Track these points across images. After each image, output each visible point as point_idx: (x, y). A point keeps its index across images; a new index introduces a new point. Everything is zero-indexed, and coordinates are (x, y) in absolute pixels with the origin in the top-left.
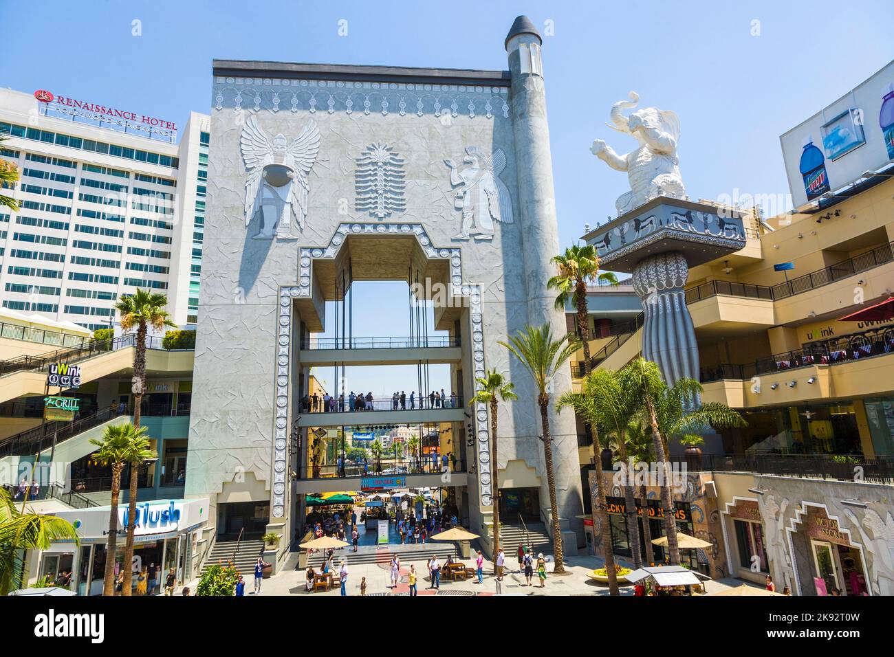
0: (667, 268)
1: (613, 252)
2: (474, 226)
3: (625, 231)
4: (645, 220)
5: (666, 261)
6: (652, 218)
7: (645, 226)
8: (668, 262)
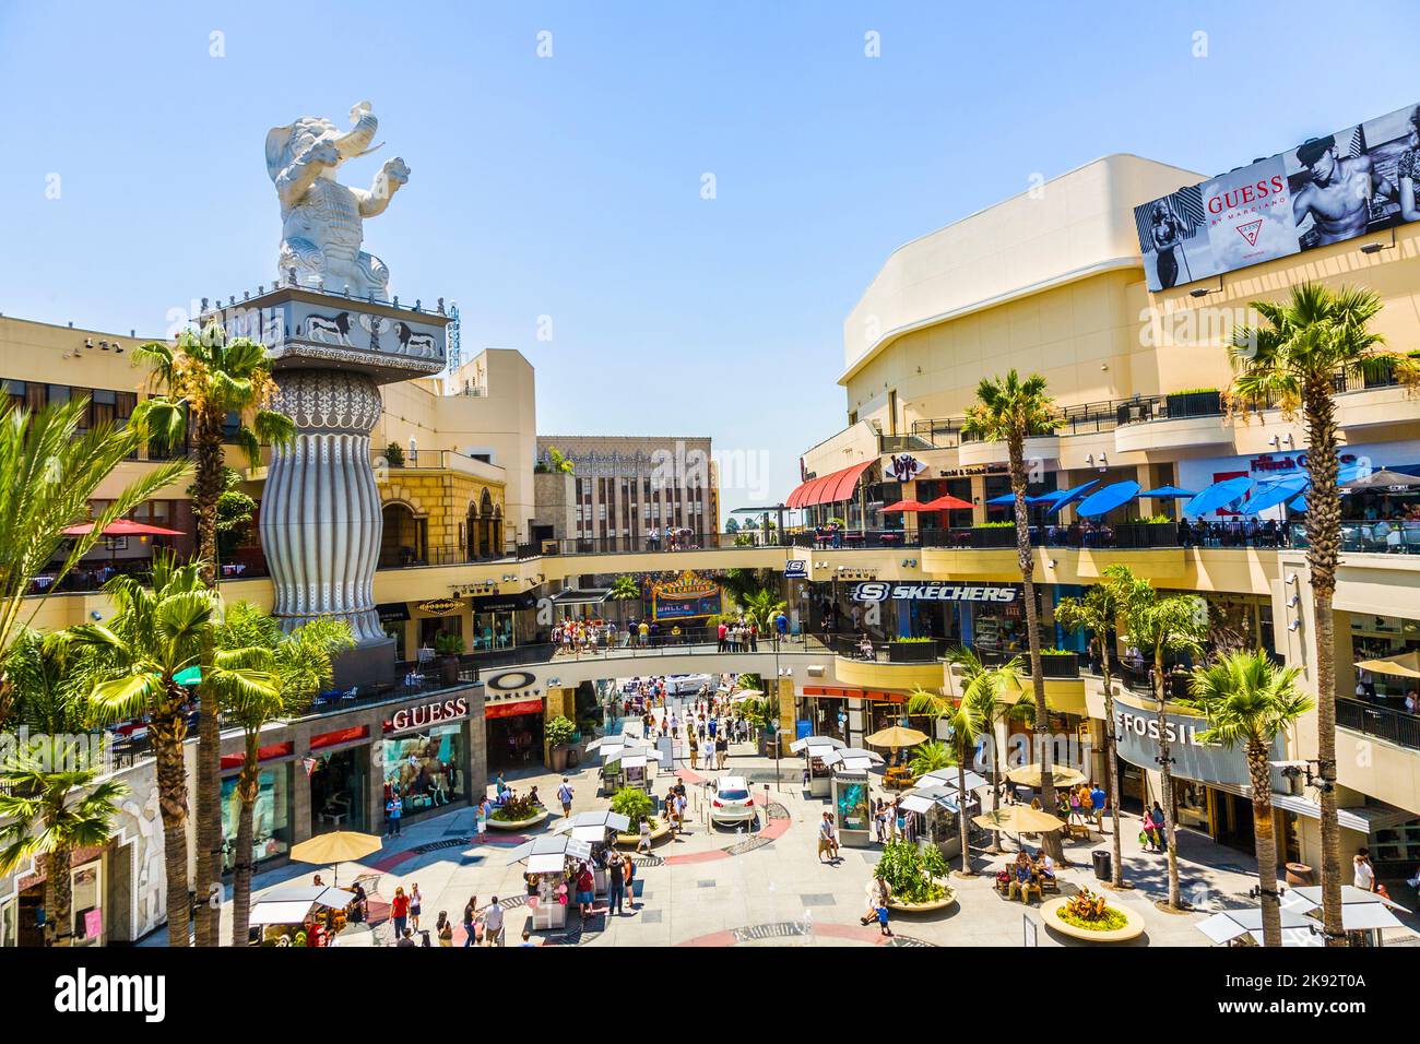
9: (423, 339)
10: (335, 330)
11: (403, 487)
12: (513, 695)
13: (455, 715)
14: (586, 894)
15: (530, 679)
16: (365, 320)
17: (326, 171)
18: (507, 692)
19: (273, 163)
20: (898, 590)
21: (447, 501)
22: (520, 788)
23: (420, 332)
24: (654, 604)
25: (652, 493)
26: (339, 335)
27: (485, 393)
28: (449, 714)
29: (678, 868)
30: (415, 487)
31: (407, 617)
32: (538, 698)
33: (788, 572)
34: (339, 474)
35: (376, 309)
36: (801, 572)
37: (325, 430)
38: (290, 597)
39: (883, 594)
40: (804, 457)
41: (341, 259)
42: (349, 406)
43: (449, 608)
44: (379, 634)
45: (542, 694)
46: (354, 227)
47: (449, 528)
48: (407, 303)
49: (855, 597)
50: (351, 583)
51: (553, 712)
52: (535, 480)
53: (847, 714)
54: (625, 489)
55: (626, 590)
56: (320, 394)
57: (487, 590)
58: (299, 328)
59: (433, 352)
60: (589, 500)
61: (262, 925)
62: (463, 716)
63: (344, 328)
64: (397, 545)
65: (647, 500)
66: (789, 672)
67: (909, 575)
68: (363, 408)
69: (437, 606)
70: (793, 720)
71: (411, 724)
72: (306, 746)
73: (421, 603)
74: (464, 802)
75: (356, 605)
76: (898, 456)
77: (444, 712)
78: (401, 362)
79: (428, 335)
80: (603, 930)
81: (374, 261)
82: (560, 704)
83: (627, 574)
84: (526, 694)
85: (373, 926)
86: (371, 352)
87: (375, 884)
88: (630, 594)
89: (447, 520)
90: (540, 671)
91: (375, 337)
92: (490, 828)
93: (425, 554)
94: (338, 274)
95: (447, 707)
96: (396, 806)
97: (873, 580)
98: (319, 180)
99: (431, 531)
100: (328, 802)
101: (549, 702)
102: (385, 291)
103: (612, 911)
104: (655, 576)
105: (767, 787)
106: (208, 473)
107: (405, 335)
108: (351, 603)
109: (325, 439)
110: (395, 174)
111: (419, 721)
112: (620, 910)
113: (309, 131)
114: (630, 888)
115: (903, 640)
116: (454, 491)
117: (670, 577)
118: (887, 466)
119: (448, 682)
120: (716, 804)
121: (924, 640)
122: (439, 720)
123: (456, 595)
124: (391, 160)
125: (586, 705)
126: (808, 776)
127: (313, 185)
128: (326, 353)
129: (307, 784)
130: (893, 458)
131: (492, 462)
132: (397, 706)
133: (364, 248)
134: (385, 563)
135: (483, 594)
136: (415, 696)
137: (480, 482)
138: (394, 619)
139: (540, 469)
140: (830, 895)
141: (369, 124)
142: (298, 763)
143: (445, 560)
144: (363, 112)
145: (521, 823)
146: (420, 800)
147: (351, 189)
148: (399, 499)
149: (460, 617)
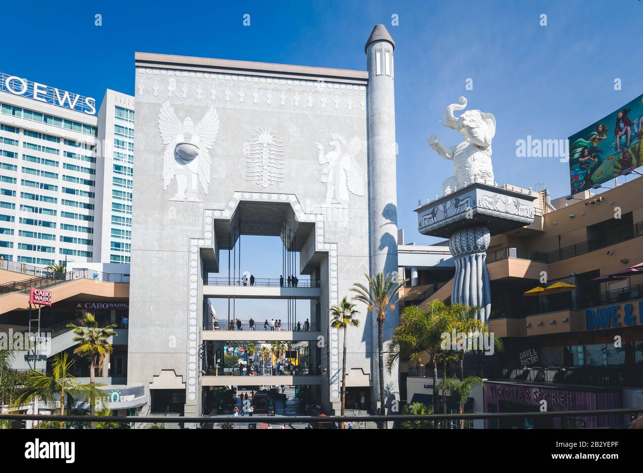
0: (475, 236)
1: (437, 222)
2: (334, 198)
3: (447, 208)
4: (463, 200)
5: (475, 231)
6: (468, 199)
7: (462, 205)
8: (476, 232)
9: (465, 200)
10: (431, 217)
23: (464, 198)
58: (420, 224)
63: (434, 215)
86: (444, 220)
91: (445, 212)
107: (457, 204)
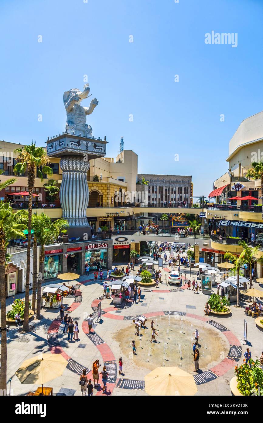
9: (100, 147)
10: (77, 145)
11: (97, 187)
12: (122, 243)
13: (104, 247)
14: (127, 296)
15: (126, 239)
16: (85, 142)
17: (76, 103)
18: (120, 242)
19: (65, 101)
20: (232, 223)
21: (108, 191)
22: (119, 268)
23: (99, 145)
24: (173, 222)
25: (174, 191)
26: (78, 146)
27: (123, 162)
28: (103, 246)
29: (155, 293)
30: (100, 187)
31: (97, 221)
32: (128, 244)
33: (200, 215)
34: (78, 182)
35: (87, 139)
36: (204, 216)
37: (75, 171)
38: (68, 213)
39: (228, 224)
40: (214, 183)
41: (80, 126)
42: (81, 165)
43: (108, 219)
44: (87, 224)
45: (130, 243)
46: (84, 117)
47: (108, 198)
48: (96, 138)
49: (219, 224)
50: (80, 211)
51: (132, 248)
52: (136, 186)
53: (214, 257)
54: (166, 190)
55: (165, 218)
56: (74, 162)
57: (116, 215)
58: (68, 144)
59: (102, 151)
60: (156, 192)
61: (47, 292)
62: (106, 247)
63: (79, 144)
64: (96, 202)
65: (172, 193)
66: (198, 244)
67: (236, 219)
68: (84, 165)
69: (105, 218)
70: (198, 257)
71: (92, 248)
72: (66, 251)
73: (100, 217)
74: (106, 269)
75: (81, 216)
76: (236, 183)
77: (101, 245)
78: (94, 154)
79: (101, 146)
80: (130, 306)
81: (89, 126)
82: (134, 247)
83: (165, 213)
84: (125, 243)
85: (76, 297)
86: (86, 151)
87: (79, 287)
88: (166, 219)
89: (108, 196)
90: (129, 237)
91: (87, 147)
92: (110, 277)
93: (102, 204)
94: (80, 130)
95: (102, 245)
96: (88, 268)
97: (224, 219)
98: (75, 105)
99: (104, 198)
100: (74, 265)
101: (131, 246)
102: (91, 135)
103: (134, 302)
104: (173, 214)
105: (185, 275)
106: (31, 181)
107: (95, 147)
108: (80, 216)
109: (75, 173)
110: (94, 103)
111: (95, 247)
112: (136, 302)
113: (73, 92)
114: (140, 297)
115: (231, 237)
116: (110, 188)
117: (178, 215)
118: (233, 186)
119: (103, 238)
120: (169, 278)
121: (237, 238)
122: (100, 248)
123: (108, 216)
124: (93, 99)
125: (144, 248)
126: (198, 273)
127: (74, 107)
128: (74, 151)
129: (66, 260)
130: (235, 184)
131: (124, 181)
132: (89, 243)
133: (86, 123)
134: (90, 206)
135: (115, 216)
136: (94, 241)
137: (119, 186)
138: (93, 221)
139: (138, 183)
140: (195, 306)
141: (88, 90)
142: (64, 255)
143: (107, 206)
144: (86, 86)
145: (118, 276)
146: (95, 267)
147: (84, 107)
148: (96, 190)
149: (110, 222)
